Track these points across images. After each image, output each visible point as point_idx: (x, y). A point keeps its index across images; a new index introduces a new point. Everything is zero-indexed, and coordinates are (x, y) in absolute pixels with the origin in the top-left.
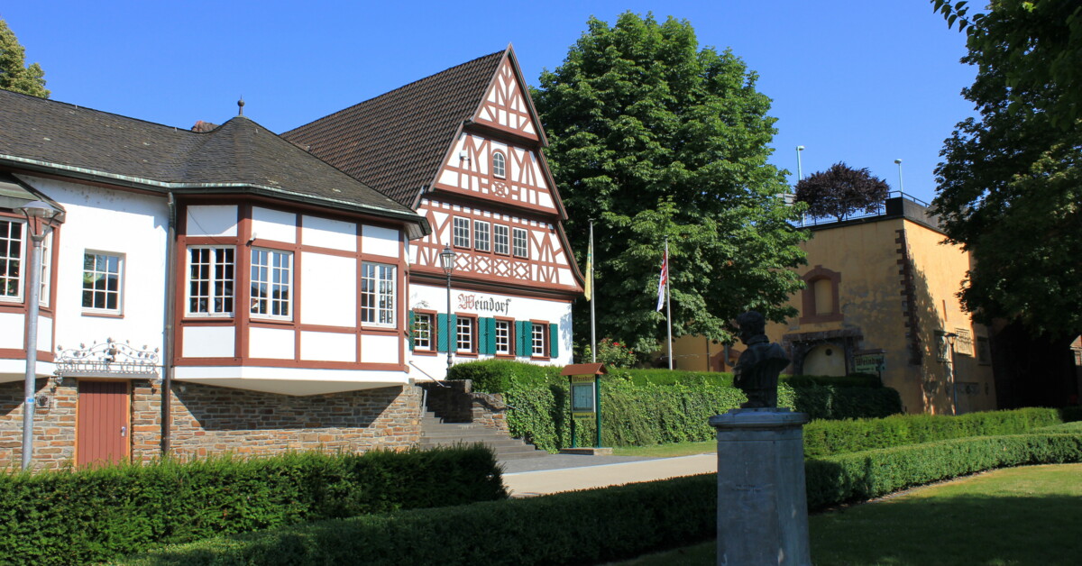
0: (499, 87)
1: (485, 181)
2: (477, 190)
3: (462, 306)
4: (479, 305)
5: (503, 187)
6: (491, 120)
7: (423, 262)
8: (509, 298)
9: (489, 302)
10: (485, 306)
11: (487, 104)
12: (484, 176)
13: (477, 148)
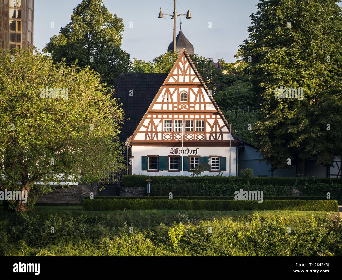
0: (179, 67)
1: (175, 105)
2: (171, 109)
3: (172, 153)
4: (181, 152)
5: (185, 106)
6: (174, 81)
7: (148, 139)
8: (198, 148)
9: (186, 150)
10: (184, 152)
11: (172, 76)
12: (175, 103)
13: (172, 93)
